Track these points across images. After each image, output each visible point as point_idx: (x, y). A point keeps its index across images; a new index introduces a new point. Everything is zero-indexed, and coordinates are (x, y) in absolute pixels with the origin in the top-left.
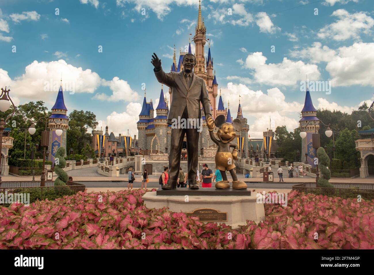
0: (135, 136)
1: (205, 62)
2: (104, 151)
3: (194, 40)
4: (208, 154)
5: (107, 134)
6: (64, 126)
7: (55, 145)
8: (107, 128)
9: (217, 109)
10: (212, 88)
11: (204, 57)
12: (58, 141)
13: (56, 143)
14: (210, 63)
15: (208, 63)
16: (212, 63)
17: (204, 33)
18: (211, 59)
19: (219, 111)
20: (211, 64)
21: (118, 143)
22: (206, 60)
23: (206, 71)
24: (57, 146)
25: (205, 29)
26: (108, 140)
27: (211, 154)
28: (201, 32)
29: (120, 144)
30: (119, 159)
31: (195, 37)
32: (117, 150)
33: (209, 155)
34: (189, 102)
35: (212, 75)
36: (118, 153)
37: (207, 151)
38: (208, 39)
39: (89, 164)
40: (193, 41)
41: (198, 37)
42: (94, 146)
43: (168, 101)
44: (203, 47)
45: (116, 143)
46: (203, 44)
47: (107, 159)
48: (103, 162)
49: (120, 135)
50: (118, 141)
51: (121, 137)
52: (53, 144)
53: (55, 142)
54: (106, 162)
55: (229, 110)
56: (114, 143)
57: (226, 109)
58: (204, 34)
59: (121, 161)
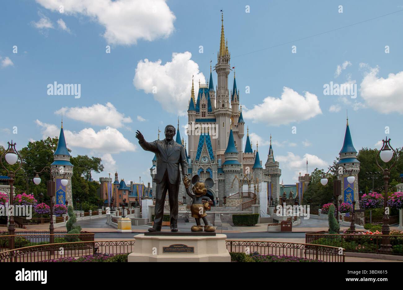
0: (149, 184)
1: (230, 96)
2: (114, 201)
3: (216, 69)
4: (231, 203)
5: (116, 181)
6: (68, 173)
7: (60, 195)
8: (116, 175)
9: (244, 152)
10: (237, 127)
11: (227, 90)
12: (63, 190)
13: (61, 192)
14: (235, 96)
15: (233, 96)
16: (238, 96)
17: (227, 60)
18: (237, 92)
19: (246, 153)
20: (237, 98)
21: (129, 192)
22: (231, 93)
23: (231, 107)
24: (62, 196)
25: (229, 56)
26: (118, 189)
27: (235, 204)
28: (224, 60)
29: (131, 193)
30: (131, 210)
31: (217, 66)
32: (129, 199)
33: (232, 205)
34: (169, 165)
35: (238, 112)
36: (130, 203)
37: (230, 200)
38: (233, 68)
39: (98, 215)
40: (214, 70)
41: (220, 66)
42: (103, 195)
43: (186, 144)
44: (227, 77)
45: (127, 192)
46: (227, 74)
47: (118, 210)
48: (113, 213)
49: (132, 182)
50: (129, 190)
51: (133, 185)
52: (57, 193)
53: (59, 191)
54: (117, 213)
55: (257, 153)
56: (125, 192)
57: (255, 151)
58: (227, 62)
59: (133, 212)
